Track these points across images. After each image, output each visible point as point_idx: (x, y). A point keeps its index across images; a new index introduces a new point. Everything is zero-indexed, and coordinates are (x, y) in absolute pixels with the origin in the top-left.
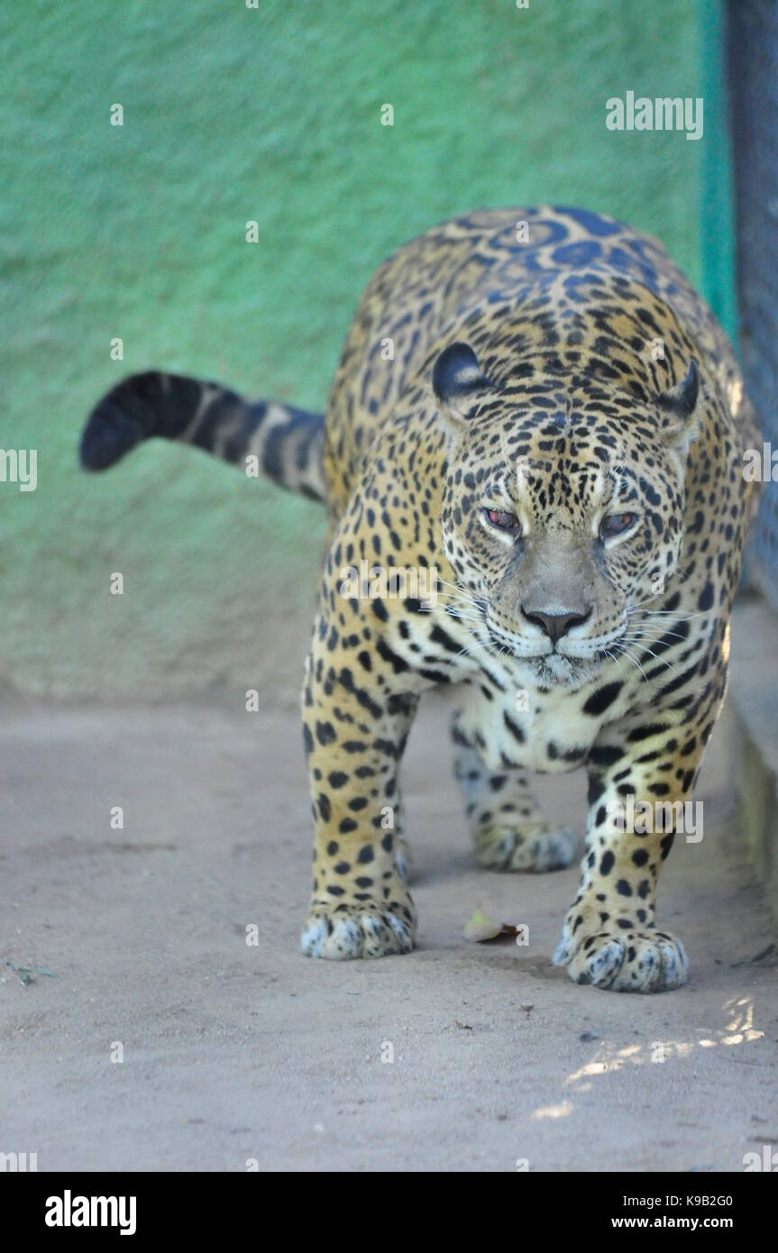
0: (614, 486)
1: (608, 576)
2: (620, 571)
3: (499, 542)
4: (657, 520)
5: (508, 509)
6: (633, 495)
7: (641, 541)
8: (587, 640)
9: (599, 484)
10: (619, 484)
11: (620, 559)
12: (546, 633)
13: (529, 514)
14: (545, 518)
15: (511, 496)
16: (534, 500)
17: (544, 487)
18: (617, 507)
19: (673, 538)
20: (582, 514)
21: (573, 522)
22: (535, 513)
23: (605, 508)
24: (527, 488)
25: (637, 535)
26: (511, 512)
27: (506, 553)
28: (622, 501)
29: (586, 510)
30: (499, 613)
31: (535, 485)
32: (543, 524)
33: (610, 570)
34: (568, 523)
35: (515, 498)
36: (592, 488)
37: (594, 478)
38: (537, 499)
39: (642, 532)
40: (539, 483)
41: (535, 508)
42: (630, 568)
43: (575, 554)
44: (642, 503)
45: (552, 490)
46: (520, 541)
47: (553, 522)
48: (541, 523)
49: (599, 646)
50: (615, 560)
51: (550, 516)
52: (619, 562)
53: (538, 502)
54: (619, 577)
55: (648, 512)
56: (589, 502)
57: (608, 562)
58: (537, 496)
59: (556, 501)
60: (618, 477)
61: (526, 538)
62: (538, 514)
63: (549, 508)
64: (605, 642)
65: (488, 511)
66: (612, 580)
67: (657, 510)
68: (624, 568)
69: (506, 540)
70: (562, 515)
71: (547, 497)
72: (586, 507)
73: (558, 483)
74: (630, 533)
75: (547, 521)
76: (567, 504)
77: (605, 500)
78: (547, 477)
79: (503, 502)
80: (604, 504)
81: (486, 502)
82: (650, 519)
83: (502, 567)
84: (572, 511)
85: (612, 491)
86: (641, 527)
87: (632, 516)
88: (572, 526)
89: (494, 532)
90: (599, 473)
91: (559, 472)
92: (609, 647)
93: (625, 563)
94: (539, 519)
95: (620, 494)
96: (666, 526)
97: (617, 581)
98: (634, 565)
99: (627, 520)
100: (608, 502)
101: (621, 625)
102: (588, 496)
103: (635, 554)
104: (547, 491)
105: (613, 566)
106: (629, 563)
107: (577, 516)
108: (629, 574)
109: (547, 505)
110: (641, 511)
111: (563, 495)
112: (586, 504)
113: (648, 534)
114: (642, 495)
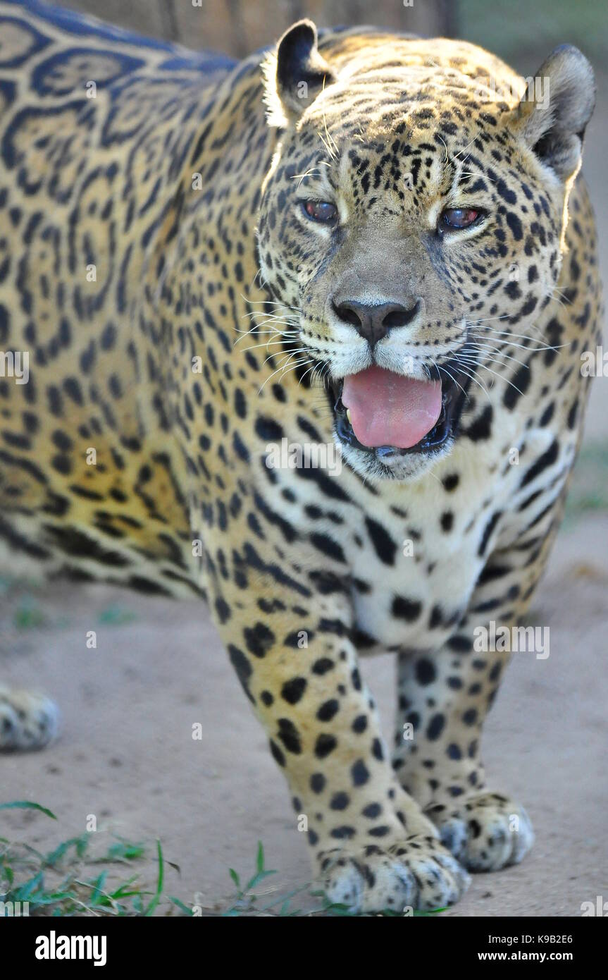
0: (453, 174)
1: (446, 276)
2: (463, 274)
3: (315, 235)
4: (513, 221)
5: (326, 198)
6: (480, 186)
7: (491, 241)
8: (412, 347)
9: (436, 169)
10: (459, 172)
11: (463, 259)
12: (362, 334)
13: (348, 202)
14: (366, 204)
15: (331, 182)
16: (355, 185)
17: (370, 169)
18: (458, 197)
19: (538, 251)
20: (416, 202)
21: (402, 208)
22: (354, 200)
23: (445, 199)
24: (349, 172)
25: (485, 233)
26: (330, 200)
27: (321, 248)
28: (465, 192)
29: (420, 198)
30: (311, 318)
31: (359, 167)
32: (364, 211)
33: (449, 269)
34: (396, 208)
35: (336, 182)
36: (428, 175)
37: (429, 162)
38: (359, 183)
39: (492, 230)
40: (366, 163)
41: (356, 193)
42: (476, 273)
43: (403, 242)
44: (494, 199)
45: (379, 172)
46: (338, 233)
47: (375, 207)
48: (360, 210)
49: (428, 358)
50: (456, 259)
51: (373, 201)
52: (460, 261)
53: (360, 187)
54: (460, 280)
55: (502, 210)
56: (424, 189)
57: (447, 260)
58: (359, 179)
59: (382, 185)
60: (459, 164)
61: (344, 227)
62: (358, 200)
63: (372, 193)
64: (435, 355)
65: (304, 203)
66: (451, 281)
67: (514, 209)
68: (468, 270)
69: (323, 232)
70: (391, 200)
71: (372, 180)
72: (421, 195)
73: (387, 167)
74: (477, 230)
75: (369, 207)
76: (395, 188)
77: (444, 190)
78: (376, 159)
79: (322, 189)
80: (444, 194)
81: (302, 192)
82: (504, 218)
83: (316, 266)
84: (402, 196)
85: (452, 180)
86: (491, 225)
87: (481, 212)
88: (401, 212)
89: (311, 226)
90: (436, 157)
91: (392, 153)
92: (440, 362)
93: (469, 265)
94: (359, 206)
95: (461, 183)
96: (527, 232)
97: (457, 285)
98: (482, 270)
99: (472, 216)
100: (447, 192)
101: (457, 337)
102: (424, 184)
103: (484, 256)
104: (373, 173)
105: (453, 266)
106: (475, 266)
107: (408, 203)
108: (475, 280)
109: (371, 189)
110: (492, 207)
111: (392, 178)
112: (422, 191)
113: (500, 235)
114: (492, 189)
